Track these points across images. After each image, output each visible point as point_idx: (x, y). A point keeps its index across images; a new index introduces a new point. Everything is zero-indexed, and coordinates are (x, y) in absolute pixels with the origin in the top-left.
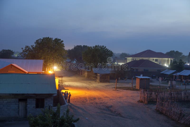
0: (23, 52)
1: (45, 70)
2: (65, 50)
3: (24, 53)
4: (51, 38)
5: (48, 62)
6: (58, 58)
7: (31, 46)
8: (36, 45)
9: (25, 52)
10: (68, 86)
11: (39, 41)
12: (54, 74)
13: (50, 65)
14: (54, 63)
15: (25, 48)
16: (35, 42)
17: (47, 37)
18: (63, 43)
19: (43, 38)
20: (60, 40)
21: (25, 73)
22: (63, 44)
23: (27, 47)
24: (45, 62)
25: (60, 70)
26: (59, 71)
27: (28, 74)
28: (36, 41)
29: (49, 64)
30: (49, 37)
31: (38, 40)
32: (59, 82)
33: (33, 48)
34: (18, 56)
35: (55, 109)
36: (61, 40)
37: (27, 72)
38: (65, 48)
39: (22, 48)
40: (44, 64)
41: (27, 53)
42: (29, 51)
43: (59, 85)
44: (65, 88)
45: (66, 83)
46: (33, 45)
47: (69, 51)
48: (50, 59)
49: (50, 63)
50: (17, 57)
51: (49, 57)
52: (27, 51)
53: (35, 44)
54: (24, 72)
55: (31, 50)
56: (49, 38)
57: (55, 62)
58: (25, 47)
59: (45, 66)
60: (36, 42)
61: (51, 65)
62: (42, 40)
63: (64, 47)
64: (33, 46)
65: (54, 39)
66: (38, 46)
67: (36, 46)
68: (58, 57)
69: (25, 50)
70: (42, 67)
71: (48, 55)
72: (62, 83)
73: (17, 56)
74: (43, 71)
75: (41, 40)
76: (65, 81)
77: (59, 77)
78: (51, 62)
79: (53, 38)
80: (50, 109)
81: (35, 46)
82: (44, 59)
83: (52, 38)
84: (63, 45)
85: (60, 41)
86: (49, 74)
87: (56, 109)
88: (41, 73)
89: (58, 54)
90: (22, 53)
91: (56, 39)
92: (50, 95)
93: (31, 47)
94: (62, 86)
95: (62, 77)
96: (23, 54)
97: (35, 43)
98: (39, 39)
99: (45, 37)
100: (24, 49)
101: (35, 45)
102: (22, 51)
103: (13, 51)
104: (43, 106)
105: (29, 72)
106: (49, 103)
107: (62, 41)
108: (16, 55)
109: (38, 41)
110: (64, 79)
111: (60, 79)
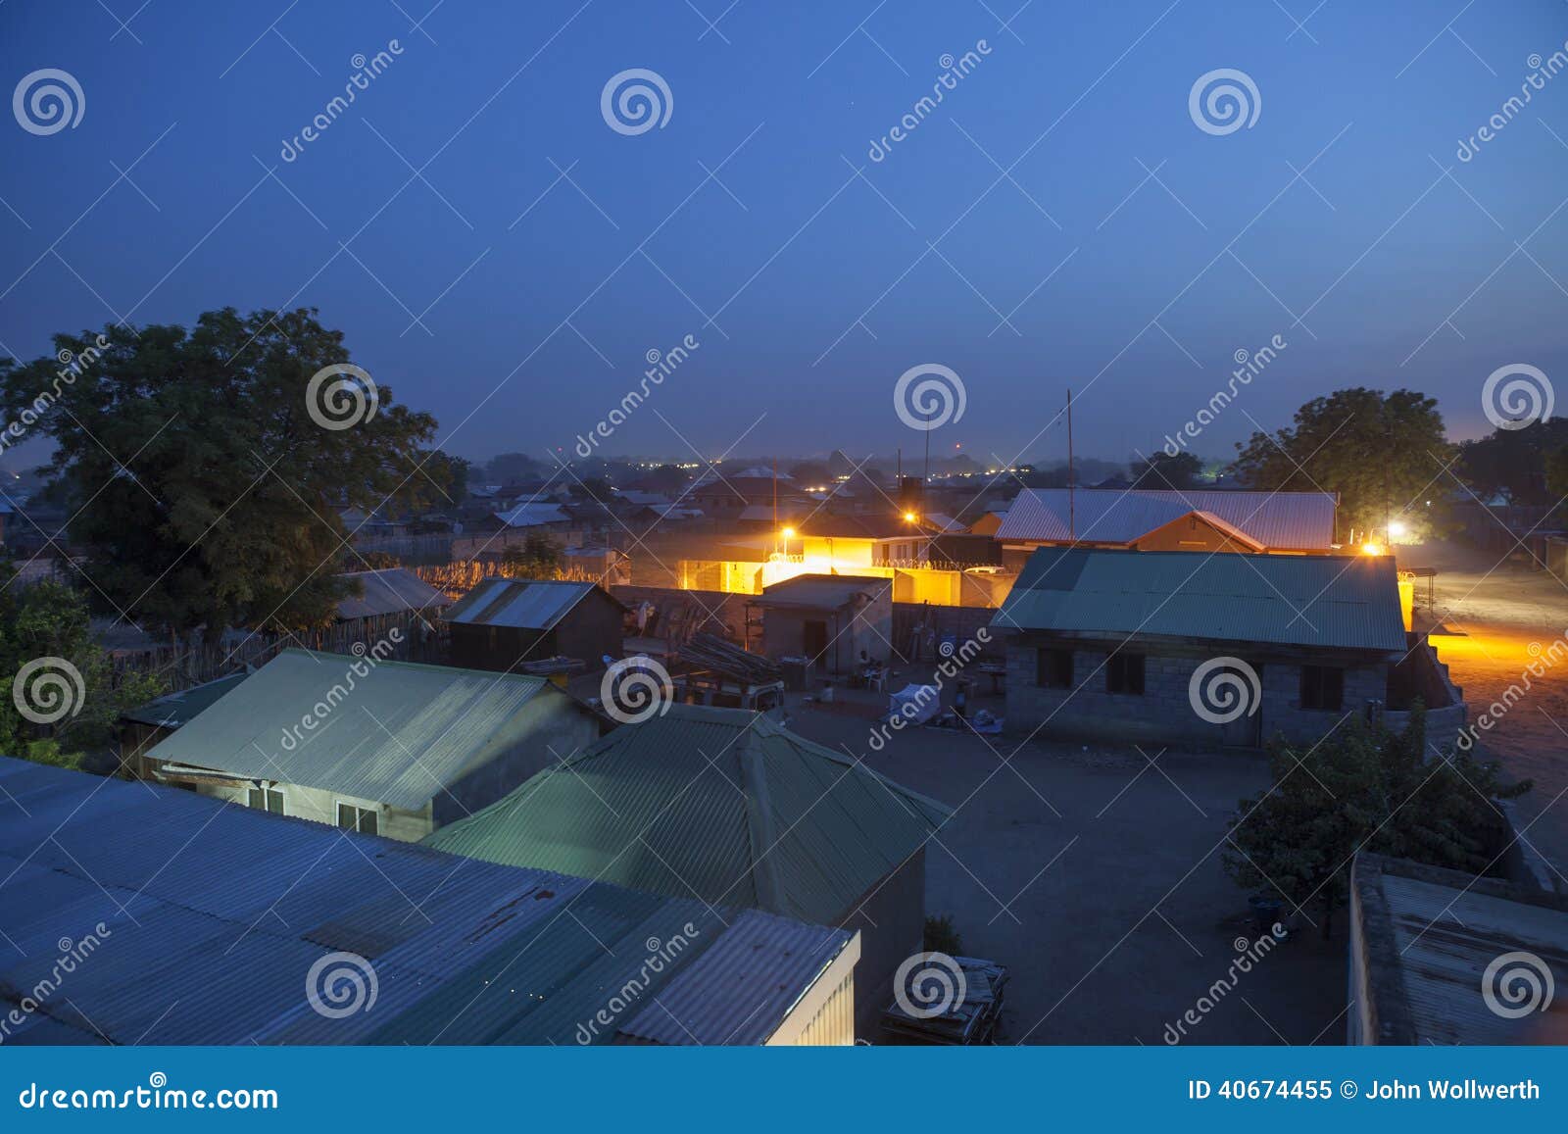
0: (1241, 461)
1: (1344, 540)
2: (1448, 446)
3: (1245, 464)
4: (1372, 393)
5: (1360, 503)
6: (1411, 486)
7: (1280, 432)
8: (1299, 428)
9: (1254, 458)
10: (1461, 619)
11: (1316, 408)
12: (1391, 559)
13: (1368, 514)
14: (1391, 507)
15: (1252, 442)
16: (1296, 415)
17: (1355, 387)
18: (1436, 413)
19: (1335, 394)
20: (1420, 396)
21: (1254, 551)
22: (1436, 417)
23: (1259, 437)
24: (1343, 501)
25: (1422, 542)
26: (1415, 546)
27: (1264, 556)
28: (1301, 411)
29: (1362, 510)
30: (1362, 389)
31: (1312, 404)
32: (1415, 599)
33: (1288, 442)
34: (1219, 479)
35: (1398, 722)
36: (1426, 398)
37: (1260, 547)
38: (1445, 435)
39: (1238, 445)
40: (1340, 514)
41: (1259, 466)
42: (1270, 455)
43: (1415, 611)
44: (1449, 628)
45: (1456, 606)
46: (1287, 429)
47: (1469, 450)
48: (1367, 490)
49: (1370, 508)
50: (1213, 484)
51: (1363, 477)
52: (1260, 454)
53: (1296, 421)
54: (1247, 547)
55: (1277, 449)
56: (1364, 395)
57: (1397, 504)
58: (1252, 438)
59: (1345, 522)
60: (1300, 414)
61: (1372, 518)
62: (1329, 402)
63: (1442, 428)
64: (1288, 433)
65: (1386, 397)
66: (1310, 431)
67: (1301, 431)
68: (1412, 477)
69: (1250, 453)
70: (1330, 530)
71: (1360, 473)
72: (1432, 602)
73: (1215, 480)
74: (1334, 542)
75: (1324, 406)
76: (1450, 595)
77: (1419, 572)
78: (1374, 505)
79: (1381, 393)
80: (1369, 718)
81: (1295, 432)
82: (1341, 487)
83: (1377, 390)
84: (1435, 423)
85: (1420, 403)
86: (1365, 559)
87: (1404, 724)
88: (1328, 551)
89: (1408, 466)
90: (1236, 465)
91: (1399, 397)
92: (1371, 657)
93: (1276, 438)
94: (1433, 615)
95: (1431, 573)
96: (1244, 468)
97: (1297, 418)
98: (1314, 398)
99: (1346, 390)
100: (1247, 446)
101: (1294, 427)
102: (1237, 459)
103: (1199, 458)
104: (1335, 704)
105: (1267, 549)
106: (1363, 690)
107: (1433, 402)
108: (1210, 476)
109: (1311, 411)
110: (1441, 582)
111: (1424, 581)
